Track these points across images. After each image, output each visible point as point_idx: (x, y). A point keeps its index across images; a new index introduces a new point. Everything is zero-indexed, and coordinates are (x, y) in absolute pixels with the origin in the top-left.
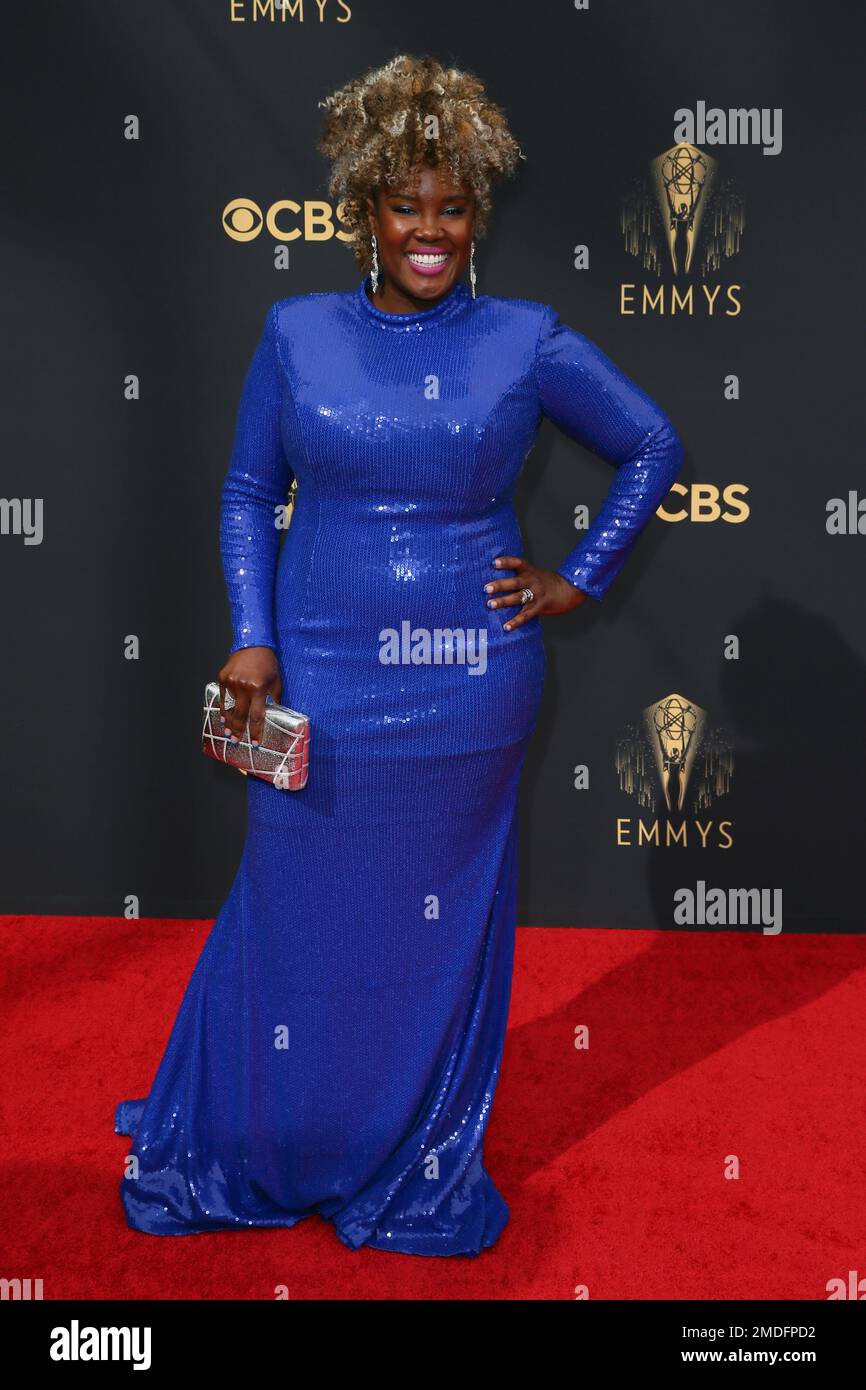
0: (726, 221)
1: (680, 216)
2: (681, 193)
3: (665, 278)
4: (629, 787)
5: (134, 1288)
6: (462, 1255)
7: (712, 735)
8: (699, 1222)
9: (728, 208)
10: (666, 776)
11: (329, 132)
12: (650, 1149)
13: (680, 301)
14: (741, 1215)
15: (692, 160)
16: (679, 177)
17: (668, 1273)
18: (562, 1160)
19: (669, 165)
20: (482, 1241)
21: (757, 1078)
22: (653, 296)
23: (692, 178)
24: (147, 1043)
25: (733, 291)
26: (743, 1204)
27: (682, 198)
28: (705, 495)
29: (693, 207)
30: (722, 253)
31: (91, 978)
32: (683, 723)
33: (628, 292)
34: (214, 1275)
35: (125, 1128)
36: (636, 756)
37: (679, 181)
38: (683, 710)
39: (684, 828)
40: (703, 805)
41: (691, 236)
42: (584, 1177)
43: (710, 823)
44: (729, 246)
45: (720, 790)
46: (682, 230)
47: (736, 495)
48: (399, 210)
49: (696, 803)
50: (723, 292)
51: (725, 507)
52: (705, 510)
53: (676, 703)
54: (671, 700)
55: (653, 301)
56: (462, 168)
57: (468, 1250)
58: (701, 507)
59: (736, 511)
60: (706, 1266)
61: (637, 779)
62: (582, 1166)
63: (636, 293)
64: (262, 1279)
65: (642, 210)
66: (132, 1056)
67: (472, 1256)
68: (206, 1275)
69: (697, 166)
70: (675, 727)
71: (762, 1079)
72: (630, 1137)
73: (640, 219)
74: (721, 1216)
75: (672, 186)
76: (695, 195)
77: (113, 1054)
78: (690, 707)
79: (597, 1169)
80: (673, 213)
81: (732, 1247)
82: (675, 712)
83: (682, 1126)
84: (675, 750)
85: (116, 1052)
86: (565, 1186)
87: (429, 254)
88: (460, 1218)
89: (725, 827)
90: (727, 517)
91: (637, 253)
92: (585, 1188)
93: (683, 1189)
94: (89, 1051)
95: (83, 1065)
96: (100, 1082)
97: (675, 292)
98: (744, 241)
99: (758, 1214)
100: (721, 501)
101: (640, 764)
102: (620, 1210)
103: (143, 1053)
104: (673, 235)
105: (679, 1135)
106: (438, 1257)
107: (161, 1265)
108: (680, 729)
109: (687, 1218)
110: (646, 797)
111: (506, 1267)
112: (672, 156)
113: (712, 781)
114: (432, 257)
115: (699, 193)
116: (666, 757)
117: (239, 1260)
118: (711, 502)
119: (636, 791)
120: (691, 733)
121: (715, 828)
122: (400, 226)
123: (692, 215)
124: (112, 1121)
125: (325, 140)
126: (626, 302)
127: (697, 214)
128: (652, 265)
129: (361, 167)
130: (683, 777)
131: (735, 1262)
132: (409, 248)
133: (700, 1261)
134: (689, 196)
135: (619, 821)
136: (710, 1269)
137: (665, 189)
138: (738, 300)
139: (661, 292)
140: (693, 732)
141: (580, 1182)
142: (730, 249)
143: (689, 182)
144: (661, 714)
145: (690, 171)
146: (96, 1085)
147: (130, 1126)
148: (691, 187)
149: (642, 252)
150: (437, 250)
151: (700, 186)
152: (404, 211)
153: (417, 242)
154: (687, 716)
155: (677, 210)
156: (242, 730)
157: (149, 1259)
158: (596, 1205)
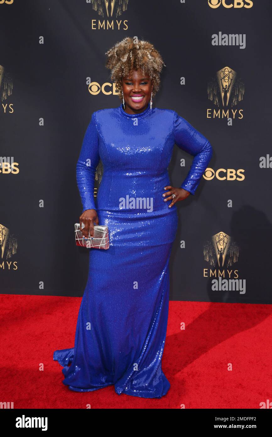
0: (239, 91)
1: (225, 89)
2: (225, 82)
3: (220, 107)
4: (207, 259)
5: (59, 406)
6: (156, 398)
7: (232, 244)
8: (227, 389)
9: (240, 87)
10: (218, 256)
11: (108, 62)
12: (213, 367)
13: (225, 114)
14: (240, 387)
15: (229, 72)
16: (225, 77)
17: (218, 404)
18: (186, 370)
19: (222, 73)
20: (162, 394)
21: (245, 347)
22: (217, 112)
23: (229, 78)
24: (63, 333)
25: (241, 111)
26: (240, 384)
27: (226, 83)
28: (231, 172)
29: (229, 86)
30: (238, 100)
31: (46, 314)
32: (224, 240)
33: (209, 111)
34: (82, 402)
35: (56, 359)
36: (209, 250)
37: (225, 78)
38: (224, 237)
39: (224, 272)
40: (230, 265)
41: (228, 95)
42: (193, 375)
43: (232, 271)
44: (240, 98)
45: (235, 261)
46: (226, 93)
47: (241, 172)
48: (128, 84)
49: (227, 264)
50: (238, 112)
51: (237, 176)
52: (231, 177)
53: (222, 235)
54: (220, 234)
55: (217, 114)
56: (145, 70)
57: (158, 396)
58: (230, 176)
59: (241, 177)
60: (229, 402)
61: (210, 257)
62: (192, 372)
63: (212, 112)
64: (97, 404)
65: (214, 87)
66: (59, 337)
67: (159, 398)
68: (80, 402)
69: (230, 74)
70: (221, 242)
71: (246, 347)
72: (207, 364)
73: (213, 90)
74: (234, 388)
75: (223, 80)
76: (230, 82)
77: (53, 337)
78: (226, 236)
79: (197, 373)
80: (223, 88)
81: (237, 397)
82: (221, 237)
83: (222, 361)
84: (221, 249)
85: (54, 336)
86: (187, 378)
87: (137, 97)
88: (156, 387)
89: (236, 272)
90: (238, 179)
91: (212, 100)
92: (193, 378)
93: (223, 379)
94: (46, 335)
95: (44, 340)
96: (49, 345)
97: (223, 112)
98: (244, 96)
99: (245, 387)
100: (236, 174)
101: (211, 252)
102: (203, 385)
103: (61, 336)
104: (223, 94)
105: (221, 363)
106: (149, 398)
107: (67, 399)
108: (223, 242)
109: (223, 388)
110: (212, 262)
111: (169, 402)
112: (223, 71)
113: (232, 258)
114: (138, 97)
115: (231, 82)
116: (219, 251)
117: (90, 398)
118: (233, 174)
119: (209, 261)
120: (226, 243)
121: (233, 272)
122: (128, 88)
123: (229, 88)
124: (52, 356)
125: (107, 64)
126: (208, 114)
127: (230, 88)
128: (216, 104)
129: (115, 72)
130: (224, 256)
131: (238, 401)
132: (131, 95)
133: (227, 400)
134: (228, 83)
135: (204, 269)
136: (230, 403)
137: (221, 81)
138: (242, 114)
139: (219, 112)
140: (227, 243)
141: (192, 377)
142: (240, 99)
143: (228, 79)
144: (217, 238)
145: (228, 75)
146: (48, 346)
147: (58, 358)
148: (229, 80)
149: (213, 99)
150: (139, 95)
151: (231, 80)
152: (129, 84)
153: (133, 93)
154: (225, 238)
155: (224, 87)
156: (88, 234)
157: (63, 397)
158: (196, 384)
